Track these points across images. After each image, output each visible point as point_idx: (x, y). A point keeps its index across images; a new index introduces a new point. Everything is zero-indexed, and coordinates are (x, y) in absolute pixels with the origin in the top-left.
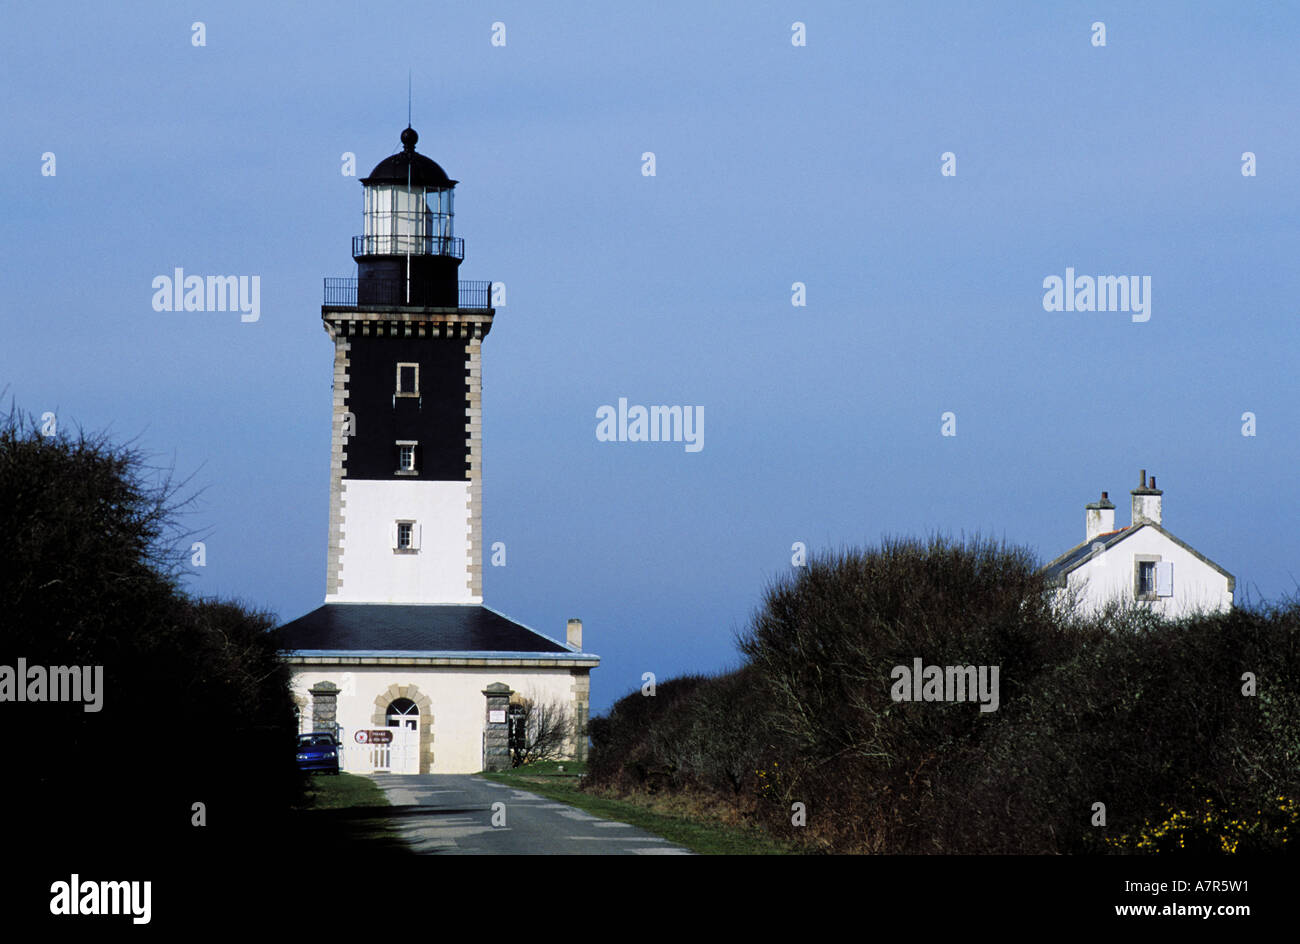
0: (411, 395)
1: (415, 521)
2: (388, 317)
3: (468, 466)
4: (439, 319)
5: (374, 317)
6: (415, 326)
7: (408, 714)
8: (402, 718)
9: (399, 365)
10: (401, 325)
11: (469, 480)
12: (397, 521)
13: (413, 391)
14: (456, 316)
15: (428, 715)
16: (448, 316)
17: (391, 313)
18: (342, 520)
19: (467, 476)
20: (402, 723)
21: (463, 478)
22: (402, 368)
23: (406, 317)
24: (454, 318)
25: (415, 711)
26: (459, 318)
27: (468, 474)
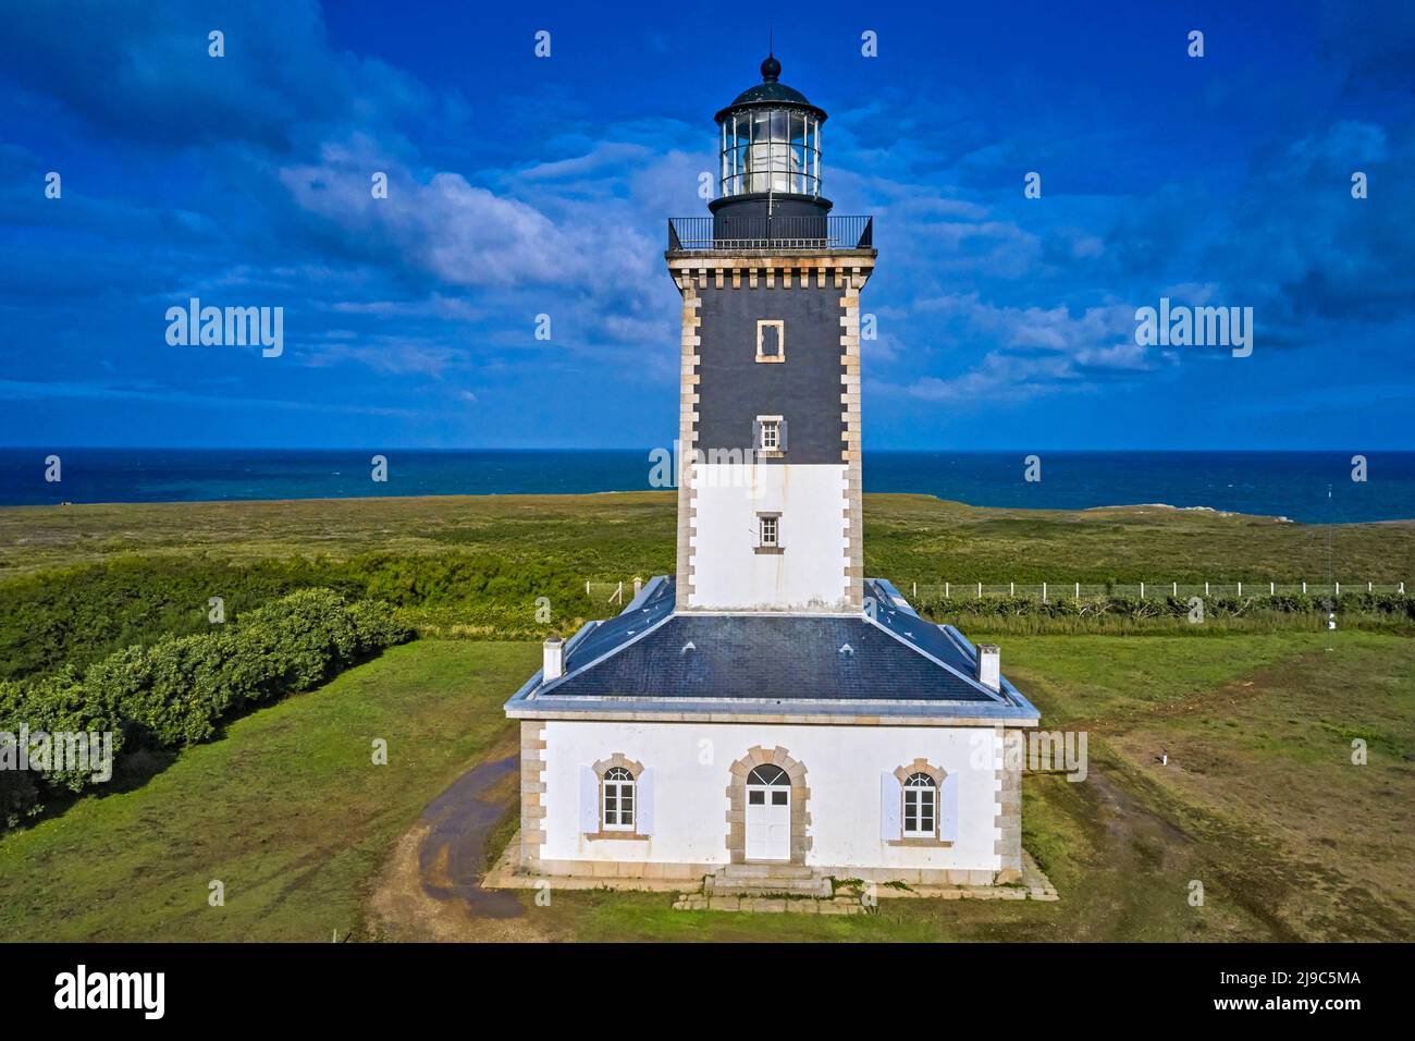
0: (773, 359)
1: (780, 514)
2: (744, 263)
3: (845, 446)
4: (809, 264)
5: (729, 263)
6: (779, 273)
7: (775, 784)
8: (768, 790)
9: (760, 323)
10: (762, 273)
11: (846, 462)
12: (758, 514)
13: (776, 354)
14: (828, 260)
15: (803, 787)
16: (818, 260)
17: (748, 258)
18: (692, 513)
19: (844, 458)
20: (768, 798)
21: (838, 460)
22: (764, 327)
23: (768, 263)
24: (826, 263)
25: (785, 780)
26: (833, 260)
27: (845, 455)
